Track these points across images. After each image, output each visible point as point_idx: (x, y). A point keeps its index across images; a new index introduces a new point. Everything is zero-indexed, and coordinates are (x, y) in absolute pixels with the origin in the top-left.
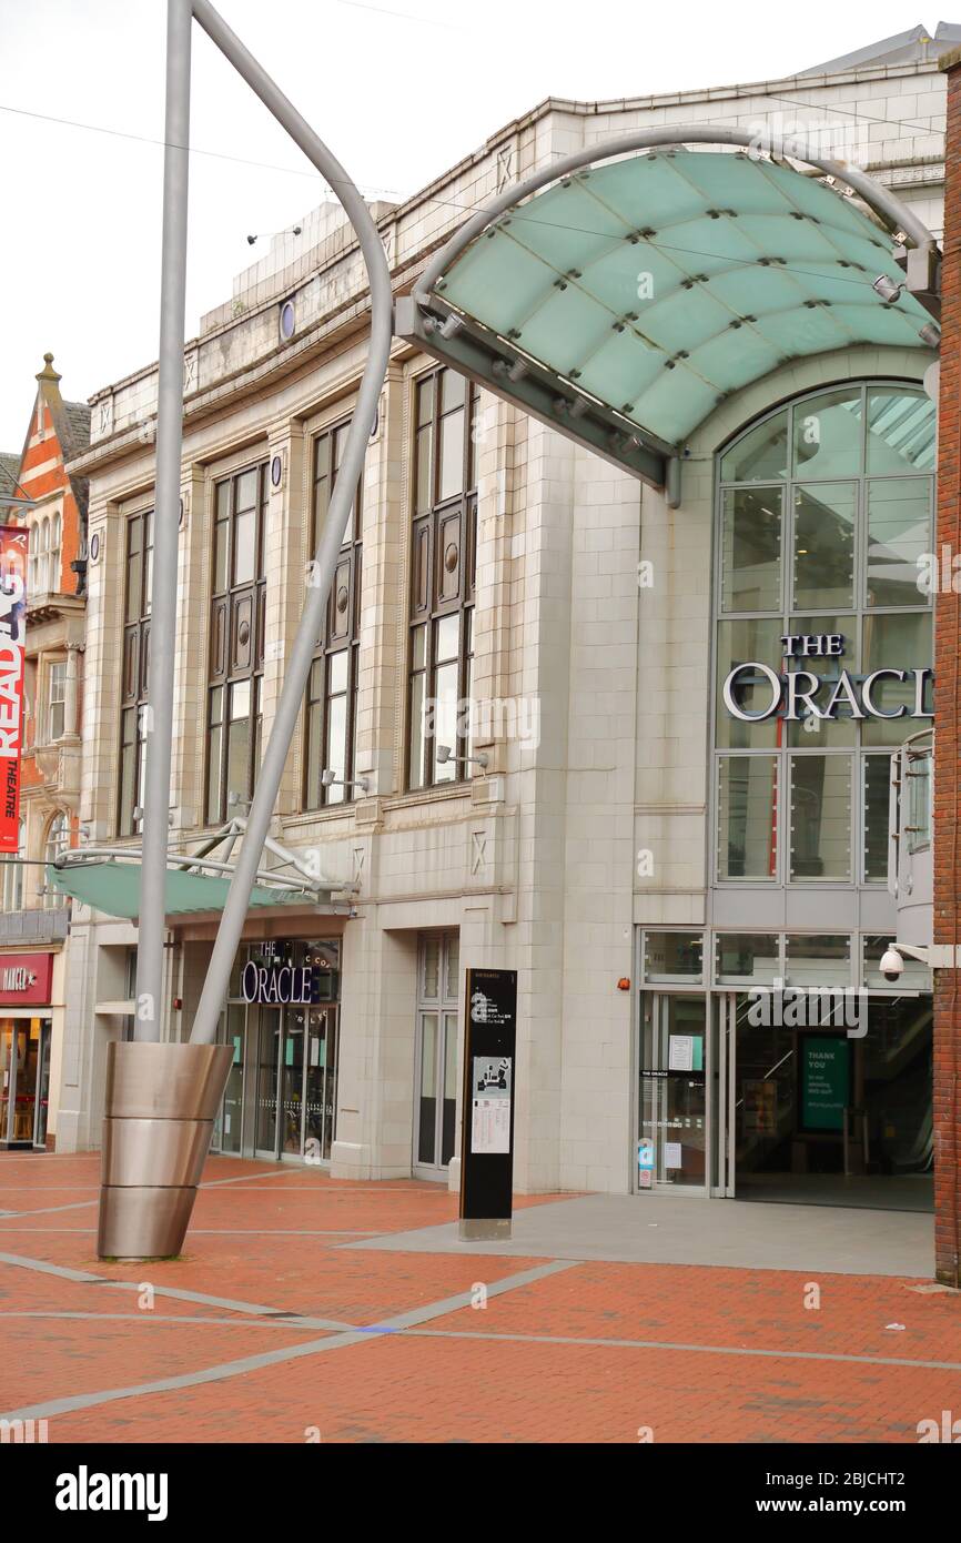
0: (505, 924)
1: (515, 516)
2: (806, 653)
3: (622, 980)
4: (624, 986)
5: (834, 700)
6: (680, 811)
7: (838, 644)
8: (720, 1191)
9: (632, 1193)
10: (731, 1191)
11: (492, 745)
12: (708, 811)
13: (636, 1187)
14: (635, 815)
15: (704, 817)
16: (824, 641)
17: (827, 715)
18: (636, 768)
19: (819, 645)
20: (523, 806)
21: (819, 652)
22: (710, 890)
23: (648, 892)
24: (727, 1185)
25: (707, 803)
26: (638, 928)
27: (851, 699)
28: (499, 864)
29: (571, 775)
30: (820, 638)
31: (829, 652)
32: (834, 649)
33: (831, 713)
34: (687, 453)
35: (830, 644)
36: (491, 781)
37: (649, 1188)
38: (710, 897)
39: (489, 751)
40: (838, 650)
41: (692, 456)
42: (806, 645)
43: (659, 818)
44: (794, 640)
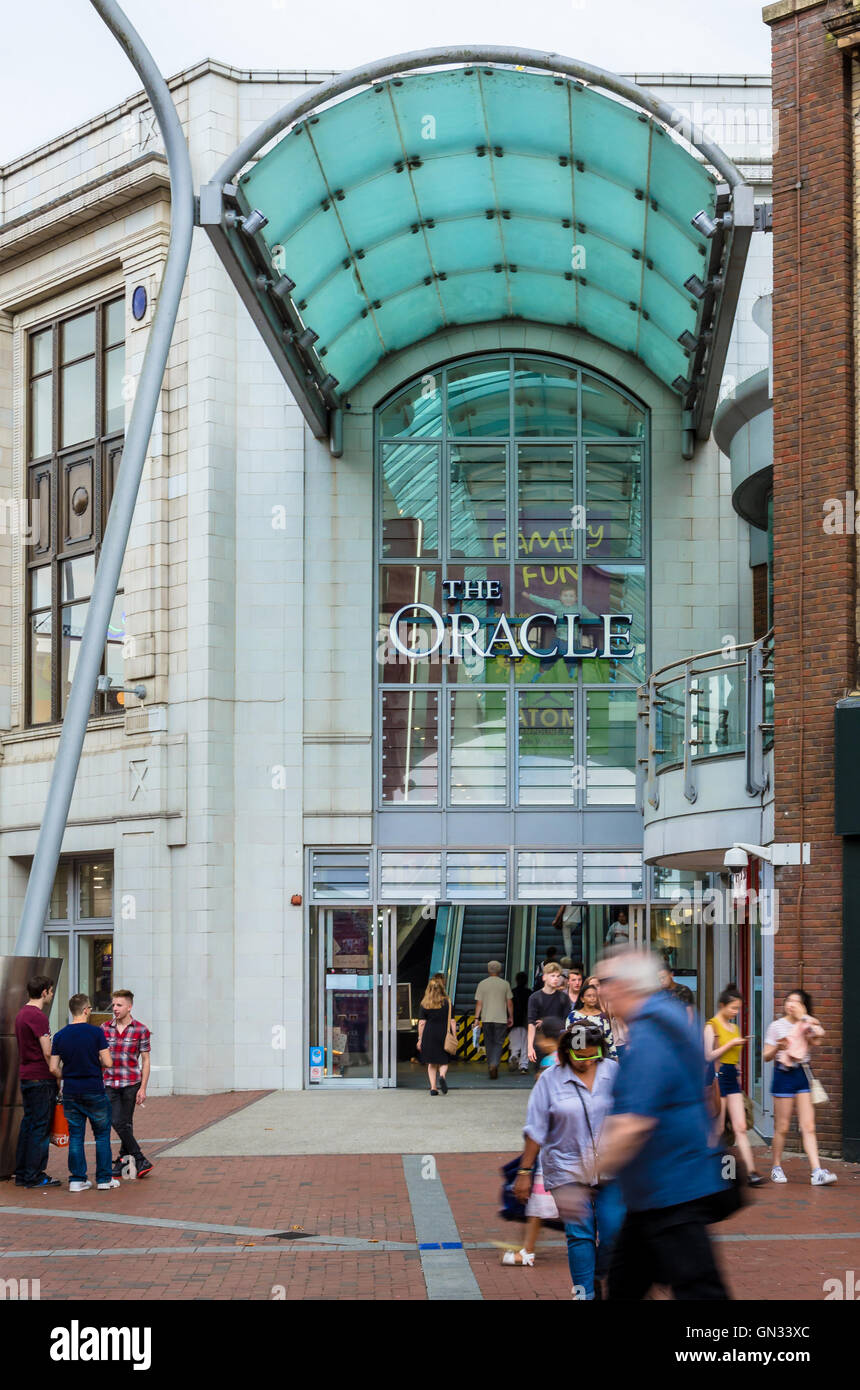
0: (171, 847)
1: (172, 458)
2: (467, 596)
3: (294, 896)
4: (296, 902)
5: (494, 640)
6: (347, 740)
7: (497, 589)
8: (382, 1082)
9: (304, 1089)
10: (393, 1082)
11: (152, 677)
12: (373, 741)
13: (307, 1083)
14: (304, 743)
15: (370, 746)
16: (484, 586)
17: (488, 654)
18: (304, 700)
19: (480, 589)
20: (189, 735)
21: (480, 596)
22: (376, 814)
23: (317, 815)
24: (389, 1077)
25: (373, 734)
26: (307, 849)
27: (510, 639)
28: (166, 790)
29: (238, 706)
30: (480, 583)
31: (489, 596)
32: (493, 593)
33: (491, 652)
34: (348, 407)
35: (489, 589)
36: (150, 712)
37: (317, 1083)
38: (376, 819)
39: (149, 685)
40: (497, 595)
41: (353, 410)
42: (468, 589)
43: (327, 747)
44: (456, 585)
